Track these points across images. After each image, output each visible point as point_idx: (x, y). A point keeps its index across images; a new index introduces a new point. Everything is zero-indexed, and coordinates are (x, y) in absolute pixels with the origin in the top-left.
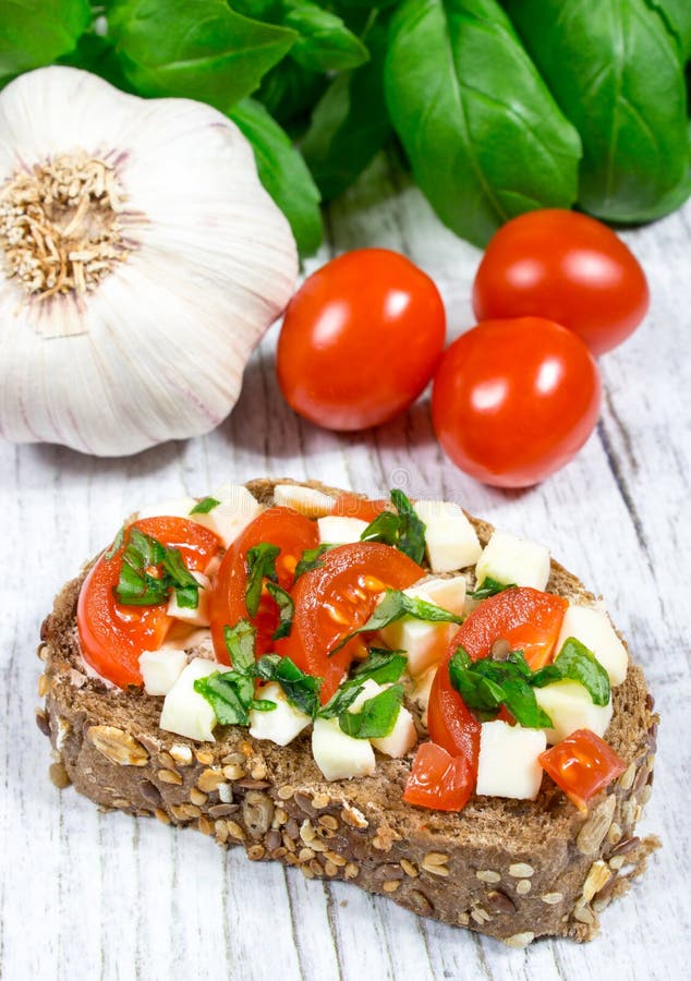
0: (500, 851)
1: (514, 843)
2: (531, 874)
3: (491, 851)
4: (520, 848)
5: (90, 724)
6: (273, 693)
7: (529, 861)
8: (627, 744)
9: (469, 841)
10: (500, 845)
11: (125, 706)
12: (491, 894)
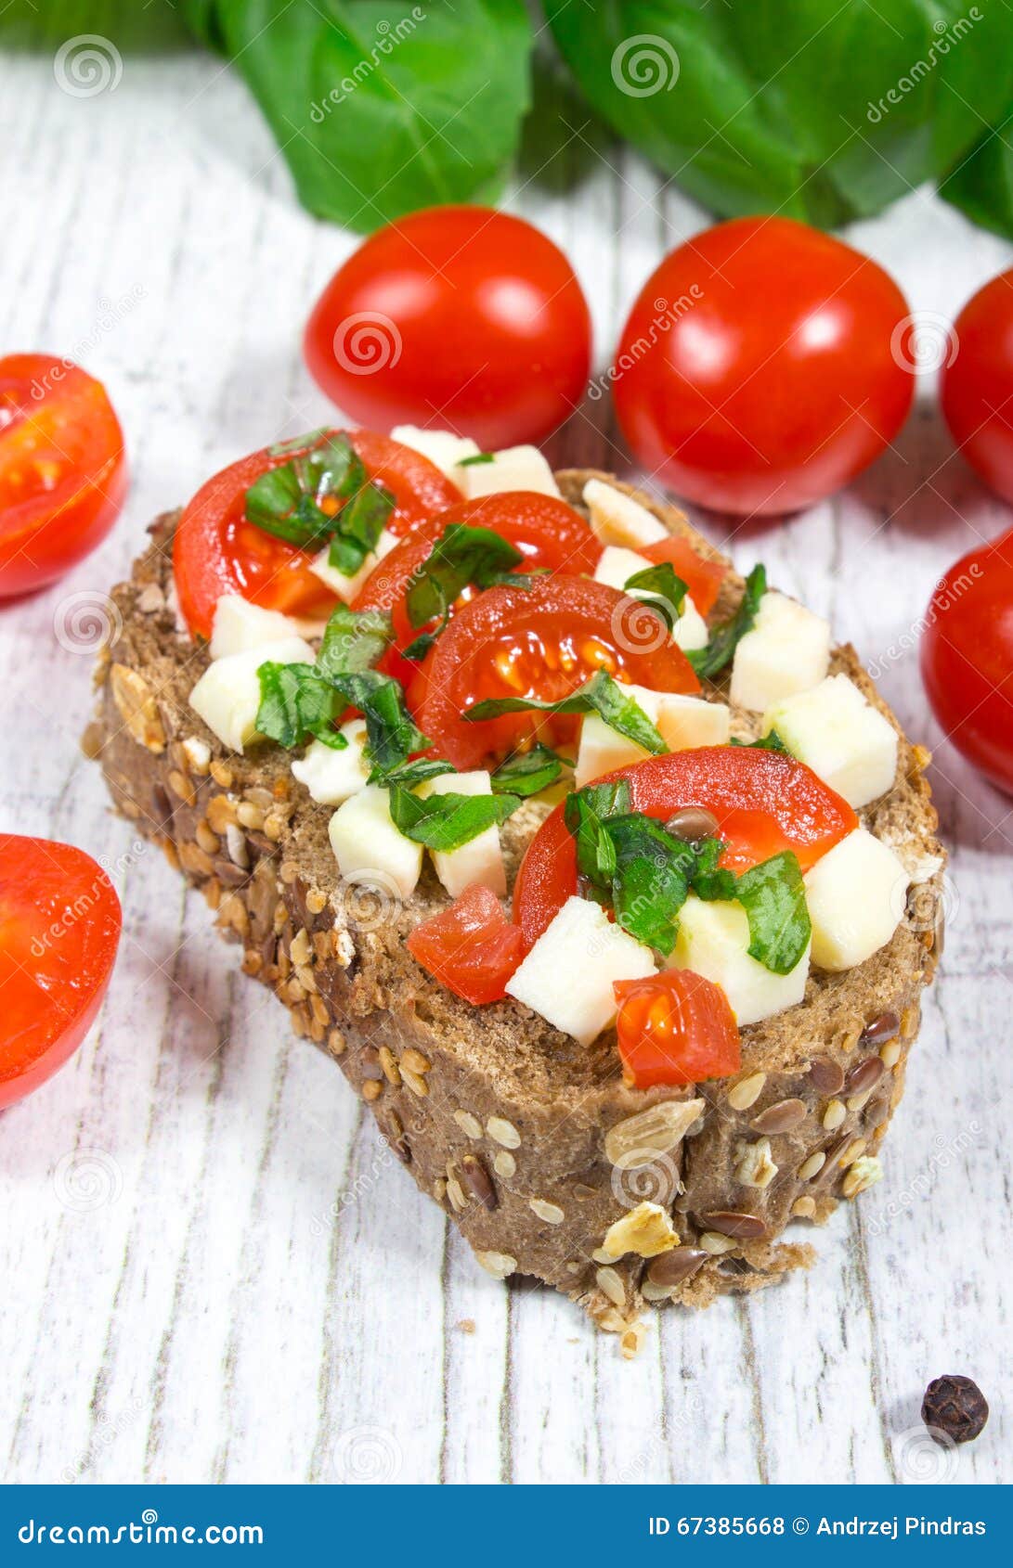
0: (487, 1087)
1: (510, 1084)
2: (516, 1145)
3: (476, 1080)
4: (511, 1095)
5: (123, 662)
6: (355, 729)
7: (519, 1124)
8: (782, 1049)
9: (455, 1050)
10: (490, 1076)
11: (179, 662)
12: (468, 1159)
